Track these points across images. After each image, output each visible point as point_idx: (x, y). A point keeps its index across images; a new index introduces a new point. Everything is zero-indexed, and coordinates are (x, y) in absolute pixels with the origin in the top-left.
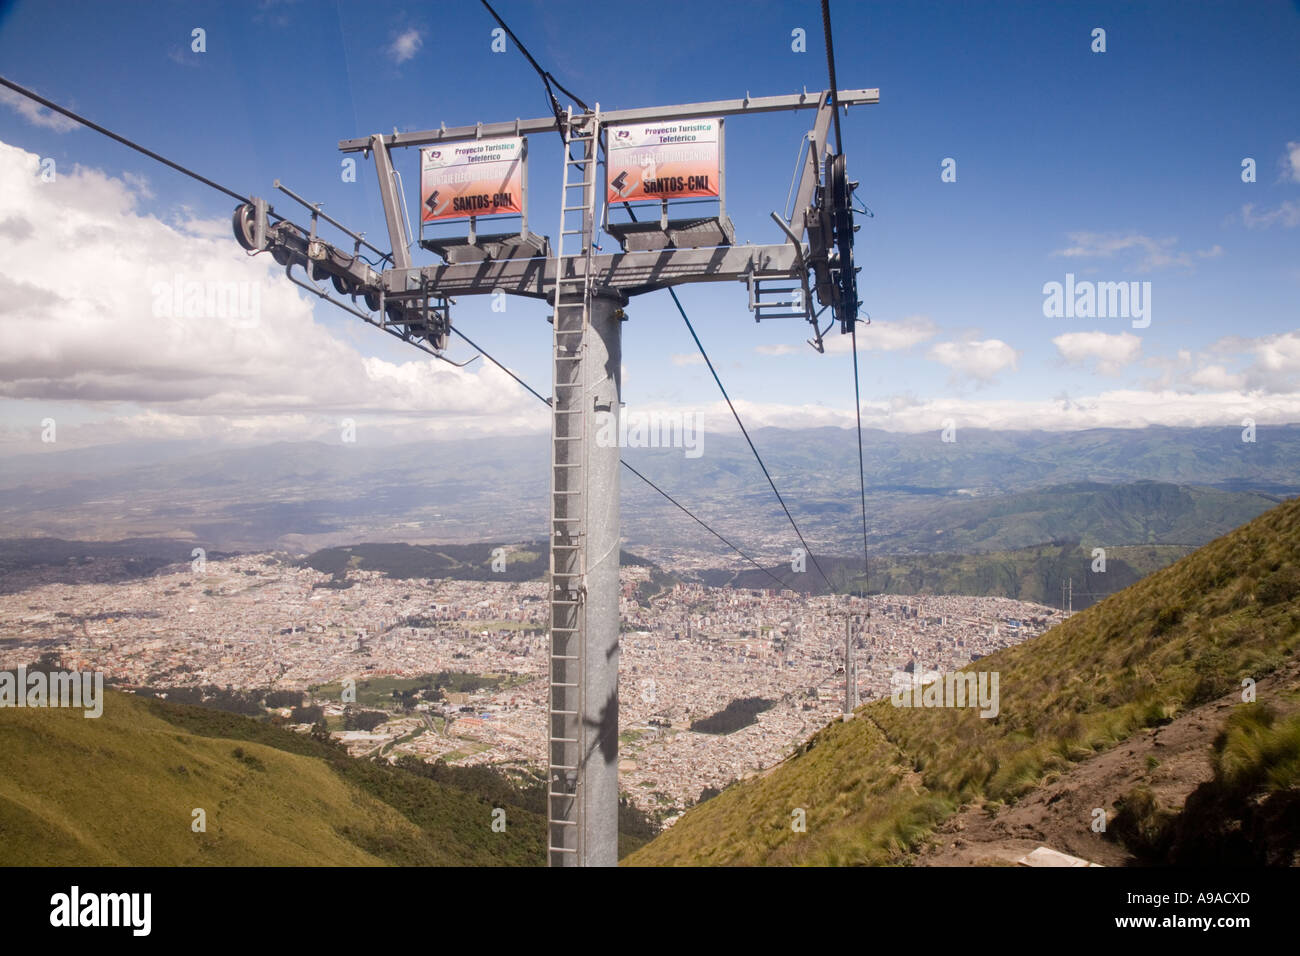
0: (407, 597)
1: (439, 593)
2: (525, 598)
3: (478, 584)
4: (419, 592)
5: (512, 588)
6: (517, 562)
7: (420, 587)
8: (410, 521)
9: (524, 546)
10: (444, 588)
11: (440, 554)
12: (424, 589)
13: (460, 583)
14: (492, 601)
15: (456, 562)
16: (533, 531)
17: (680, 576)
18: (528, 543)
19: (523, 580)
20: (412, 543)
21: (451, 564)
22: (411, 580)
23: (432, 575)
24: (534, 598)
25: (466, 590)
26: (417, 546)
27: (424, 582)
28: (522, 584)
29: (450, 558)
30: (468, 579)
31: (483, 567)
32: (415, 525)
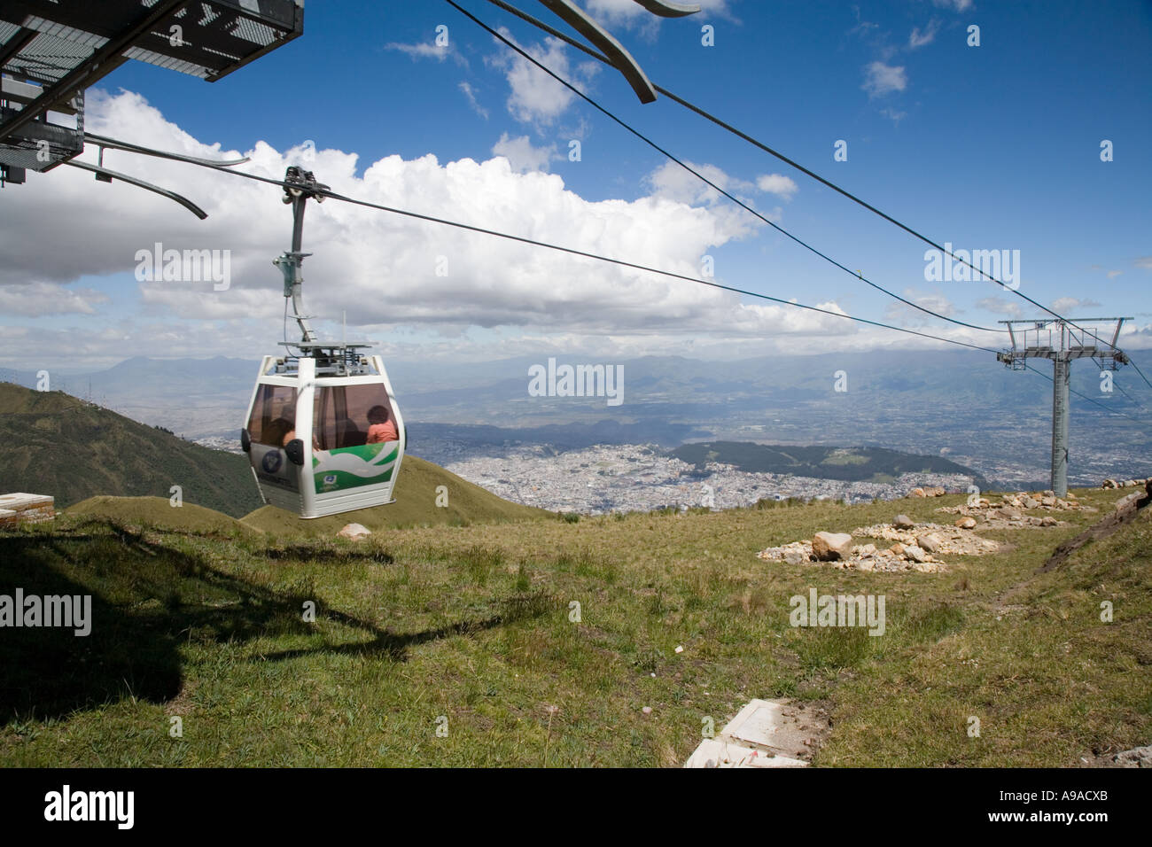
0: (755, 488)
1: (782, 486)
2: (857, 495)
3: (815, 481)
4: (765, 483)
5: (844, 486)
6: (849, 463)
7: (766, 480)
8: (754, 424)
9: (856, 450)
10: (786, 482)
11: (783, 454)
12: (769, 482)
13: (800, 478)
14: (826, 496)
15: (795, 460)
16: (861, 437)
17: (1002, 486)
18: (859, 448)
19: (856, 480)
20: (758, 443)
21: (792, 462)
22: (758, 474)
23: (776, 471)
24: (865, 496)
25: (804, 485)
26: (763, 445)
27: (769, 476)
28: (854, 483)
29: (791, 457)
30: (806, 475)
31: (819, 466)
32: (758, 428)
